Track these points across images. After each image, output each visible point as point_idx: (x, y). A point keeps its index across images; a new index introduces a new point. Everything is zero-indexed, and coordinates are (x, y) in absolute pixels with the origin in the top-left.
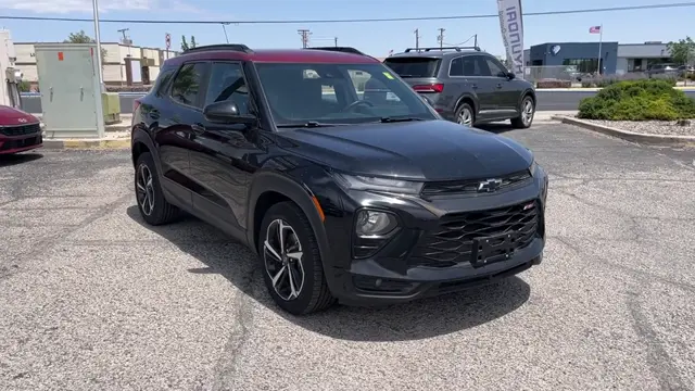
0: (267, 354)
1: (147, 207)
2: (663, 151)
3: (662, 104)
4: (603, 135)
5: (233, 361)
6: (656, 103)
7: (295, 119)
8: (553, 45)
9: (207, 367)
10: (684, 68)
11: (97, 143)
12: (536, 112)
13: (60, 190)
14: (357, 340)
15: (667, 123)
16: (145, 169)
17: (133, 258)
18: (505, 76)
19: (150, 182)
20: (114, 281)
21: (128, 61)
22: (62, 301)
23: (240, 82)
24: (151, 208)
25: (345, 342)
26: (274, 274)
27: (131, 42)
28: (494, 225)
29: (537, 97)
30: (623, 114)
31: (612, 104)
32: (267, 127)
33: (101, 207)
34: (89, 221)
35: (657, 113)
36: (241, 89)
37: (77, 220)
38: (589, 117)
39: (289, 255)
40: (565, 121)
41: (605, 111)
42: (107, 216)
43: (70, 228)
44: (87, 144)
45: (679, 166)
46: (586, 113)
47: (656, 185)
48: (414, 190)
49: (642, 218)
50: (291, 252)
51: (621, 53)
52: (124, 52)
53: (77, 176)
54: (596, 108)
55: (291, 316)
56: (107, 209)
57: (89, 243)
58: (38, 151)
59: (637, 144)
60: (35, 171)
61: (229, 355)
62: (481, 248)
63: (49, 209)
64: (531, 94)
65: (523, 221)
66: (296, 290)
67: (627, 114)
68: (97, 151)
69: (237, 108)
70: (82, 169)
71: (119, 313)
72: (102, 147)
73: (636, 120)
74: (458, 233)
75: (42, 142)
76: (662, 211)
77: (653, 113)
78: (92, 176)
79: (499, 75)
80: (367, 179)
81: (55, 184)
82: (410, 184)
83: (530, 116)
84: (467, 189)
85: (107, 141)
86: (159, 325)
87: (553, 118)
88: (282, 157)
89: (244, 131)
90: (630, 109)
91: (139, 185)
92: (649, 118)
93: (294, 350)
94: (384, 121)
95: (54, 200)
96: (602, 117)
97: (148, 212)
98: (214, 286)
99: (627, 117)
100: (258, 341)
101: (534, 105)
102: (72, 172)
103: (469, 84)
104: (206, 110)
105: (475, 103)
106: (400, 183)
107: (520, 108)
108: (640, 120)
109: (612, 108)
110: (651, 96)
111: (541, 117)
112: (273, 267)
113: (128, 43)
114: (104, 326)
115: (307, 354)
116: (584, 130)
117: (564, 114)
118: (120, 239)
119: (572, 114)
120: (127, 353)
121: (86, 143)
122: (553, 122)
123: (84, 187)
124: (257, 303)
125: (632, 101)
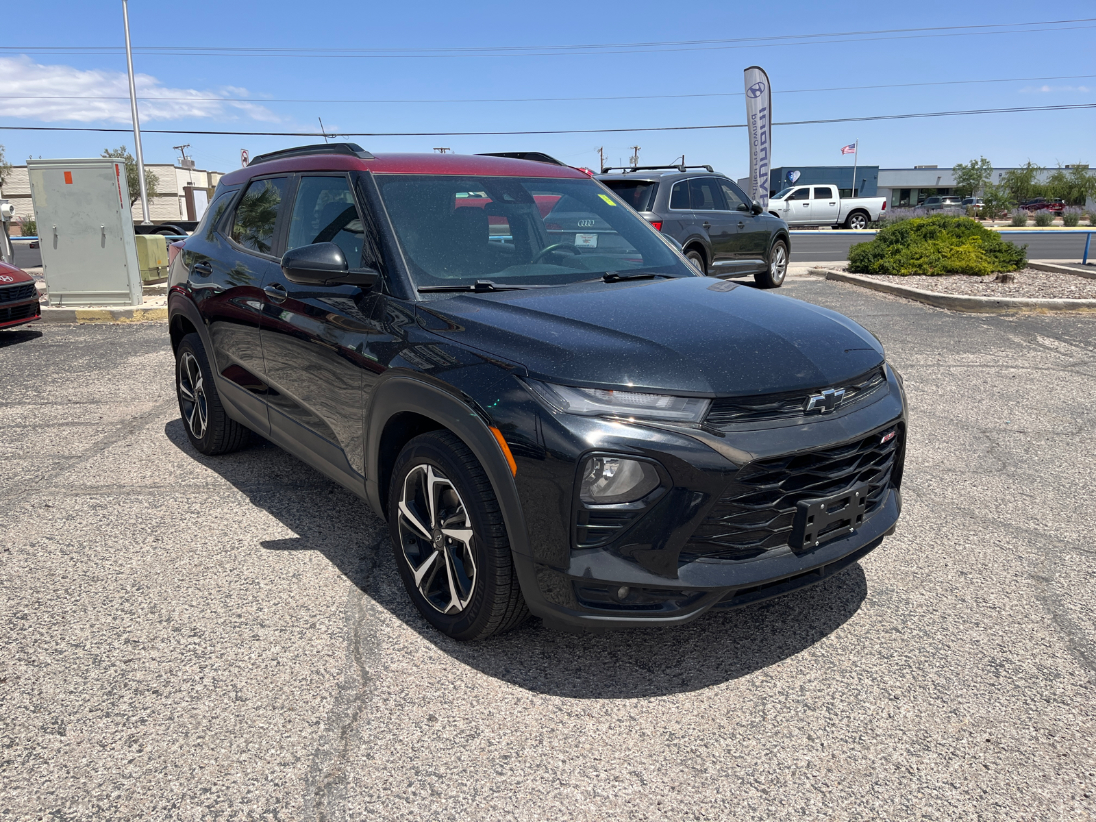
0: (410, 735)
1: (197, 425)
2: (987, 321)
3: (969, 251)
4: (891, 297)
5: (343, 755)
6: (960, 249)
7: (451, 276)
8: (790, 171)
9: (290, 773)
10: (971, 202)
11: (129, 314)
12: (790, 264)
13: (60, 392)
14: (577, 695)
15: (979, 279)
16: (191, 362)
17: (168, 520)
18: (747, 209)
19: (200, 384)
20: (127, 569)
21: (189, 191)
22: (24, 617)
23: (350, 214)
24: (204, 426)
25: (557, 700)
26: (418, 562)
27: (193, 163)
28: (835, 475)
29: (791, 241)
30: (913, 266)
31: (898, 251)
32: (400, 292)
33: (122, 422)
34: (99, 448)
35: (963, 264)
36: (352, 226)
37: (79, 447)
38: (865, 270)
39: (446, 532)
40: (830, 276)
41: (888, 262)
42: (131, 439)
43: (63, 463)
44: (114, 315)
45: (1019, 345)
46: (860, 265)
47: (999, 375)
48: (690, 415)
49: (1000, 431)
50: (449, 526)
51: (883, 181)
52: (182, 178)
53: (89, 367)
54: (875, 256)
55: (451, 644)
56: (132, 426)
57: (93, 490)
58: (35, 326)
59: (946, 311)
60: (25, 361)
61: (334, 742)
62: (811, 520)
63: (34, 427)
64: (783, 237)
65: (876, 464)
66: (461, 596)
67: (920, 266)
68: (130, 326)
69: (343, 256)
70: (102, 356)
71: (127, 641)
72: (137, 319)
73: (932, 275)
74: (771, 495)
75: (39, 312)
76: (1023, 419)
77: (957, 264)
78: (116, 366)
79: (740, 209)
80: (599, 393)
81: (53, 381)
82: (684, 403)
83: (783, 268)
84: (787, 409)
85: (146, 311)
86: (202, 668)
87: (811, 273)
88: (426, 345)
89: (357, 298)
90: (925, 259)
91: (183, 388)
92: (951, 272)
93: (461, 725)
94: (610, 279)
95: (46, 410)
96: (884, 271)
97: (198, 433)
98: (308, 578)
99: (920, 271)
100: (391, 703)
101: (787, 251)
102: (83, 361)
103: (698, 222)
104: (287, 261)
105: (707, 250)
106: (664, 401)
107: (768, 259)
108: (938, 275)
109: (897, 257)
110: (955, 240)
111: (797, 270)
112: (414, 549)
113: (188, 166)
114: (93, 674)
115: (487, 733)
116: (862, 290)
117: (827, 266)
118: (149, 482)
119: (838, 266)
120: (131, 740)
121: (112, 313)
122: (813, 278)
123: (99, 386)
124: (387, 615)
125: (927, 247)
